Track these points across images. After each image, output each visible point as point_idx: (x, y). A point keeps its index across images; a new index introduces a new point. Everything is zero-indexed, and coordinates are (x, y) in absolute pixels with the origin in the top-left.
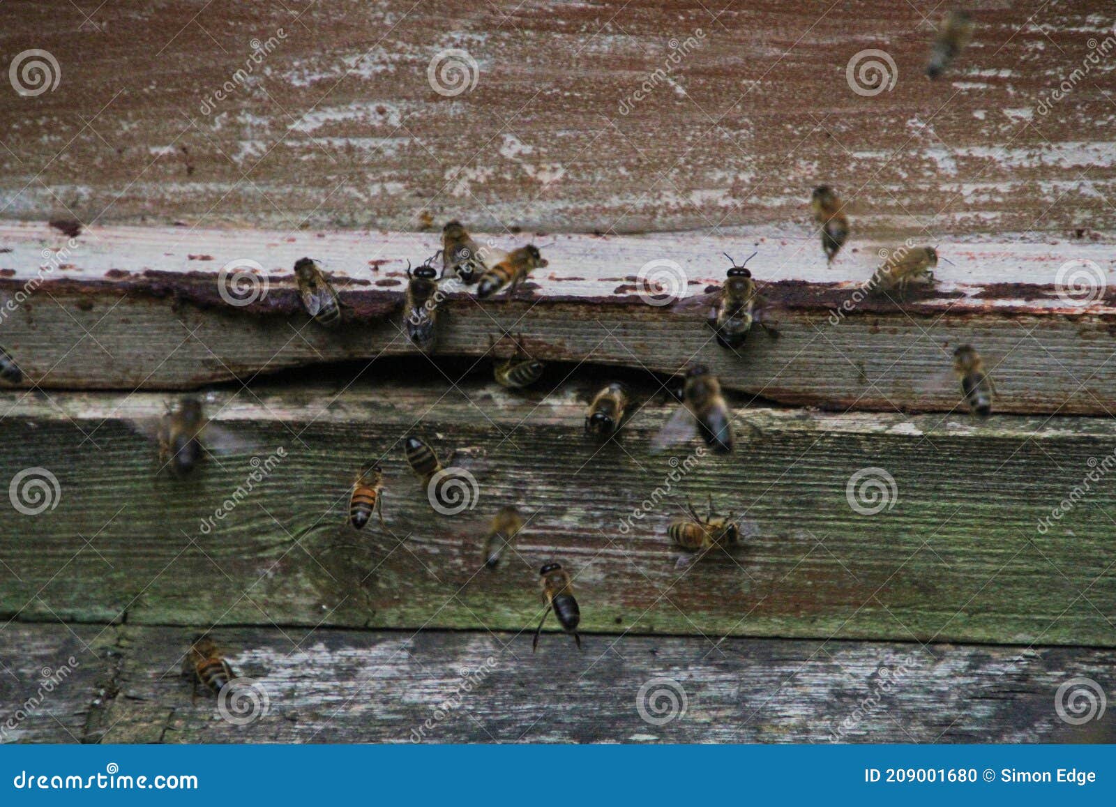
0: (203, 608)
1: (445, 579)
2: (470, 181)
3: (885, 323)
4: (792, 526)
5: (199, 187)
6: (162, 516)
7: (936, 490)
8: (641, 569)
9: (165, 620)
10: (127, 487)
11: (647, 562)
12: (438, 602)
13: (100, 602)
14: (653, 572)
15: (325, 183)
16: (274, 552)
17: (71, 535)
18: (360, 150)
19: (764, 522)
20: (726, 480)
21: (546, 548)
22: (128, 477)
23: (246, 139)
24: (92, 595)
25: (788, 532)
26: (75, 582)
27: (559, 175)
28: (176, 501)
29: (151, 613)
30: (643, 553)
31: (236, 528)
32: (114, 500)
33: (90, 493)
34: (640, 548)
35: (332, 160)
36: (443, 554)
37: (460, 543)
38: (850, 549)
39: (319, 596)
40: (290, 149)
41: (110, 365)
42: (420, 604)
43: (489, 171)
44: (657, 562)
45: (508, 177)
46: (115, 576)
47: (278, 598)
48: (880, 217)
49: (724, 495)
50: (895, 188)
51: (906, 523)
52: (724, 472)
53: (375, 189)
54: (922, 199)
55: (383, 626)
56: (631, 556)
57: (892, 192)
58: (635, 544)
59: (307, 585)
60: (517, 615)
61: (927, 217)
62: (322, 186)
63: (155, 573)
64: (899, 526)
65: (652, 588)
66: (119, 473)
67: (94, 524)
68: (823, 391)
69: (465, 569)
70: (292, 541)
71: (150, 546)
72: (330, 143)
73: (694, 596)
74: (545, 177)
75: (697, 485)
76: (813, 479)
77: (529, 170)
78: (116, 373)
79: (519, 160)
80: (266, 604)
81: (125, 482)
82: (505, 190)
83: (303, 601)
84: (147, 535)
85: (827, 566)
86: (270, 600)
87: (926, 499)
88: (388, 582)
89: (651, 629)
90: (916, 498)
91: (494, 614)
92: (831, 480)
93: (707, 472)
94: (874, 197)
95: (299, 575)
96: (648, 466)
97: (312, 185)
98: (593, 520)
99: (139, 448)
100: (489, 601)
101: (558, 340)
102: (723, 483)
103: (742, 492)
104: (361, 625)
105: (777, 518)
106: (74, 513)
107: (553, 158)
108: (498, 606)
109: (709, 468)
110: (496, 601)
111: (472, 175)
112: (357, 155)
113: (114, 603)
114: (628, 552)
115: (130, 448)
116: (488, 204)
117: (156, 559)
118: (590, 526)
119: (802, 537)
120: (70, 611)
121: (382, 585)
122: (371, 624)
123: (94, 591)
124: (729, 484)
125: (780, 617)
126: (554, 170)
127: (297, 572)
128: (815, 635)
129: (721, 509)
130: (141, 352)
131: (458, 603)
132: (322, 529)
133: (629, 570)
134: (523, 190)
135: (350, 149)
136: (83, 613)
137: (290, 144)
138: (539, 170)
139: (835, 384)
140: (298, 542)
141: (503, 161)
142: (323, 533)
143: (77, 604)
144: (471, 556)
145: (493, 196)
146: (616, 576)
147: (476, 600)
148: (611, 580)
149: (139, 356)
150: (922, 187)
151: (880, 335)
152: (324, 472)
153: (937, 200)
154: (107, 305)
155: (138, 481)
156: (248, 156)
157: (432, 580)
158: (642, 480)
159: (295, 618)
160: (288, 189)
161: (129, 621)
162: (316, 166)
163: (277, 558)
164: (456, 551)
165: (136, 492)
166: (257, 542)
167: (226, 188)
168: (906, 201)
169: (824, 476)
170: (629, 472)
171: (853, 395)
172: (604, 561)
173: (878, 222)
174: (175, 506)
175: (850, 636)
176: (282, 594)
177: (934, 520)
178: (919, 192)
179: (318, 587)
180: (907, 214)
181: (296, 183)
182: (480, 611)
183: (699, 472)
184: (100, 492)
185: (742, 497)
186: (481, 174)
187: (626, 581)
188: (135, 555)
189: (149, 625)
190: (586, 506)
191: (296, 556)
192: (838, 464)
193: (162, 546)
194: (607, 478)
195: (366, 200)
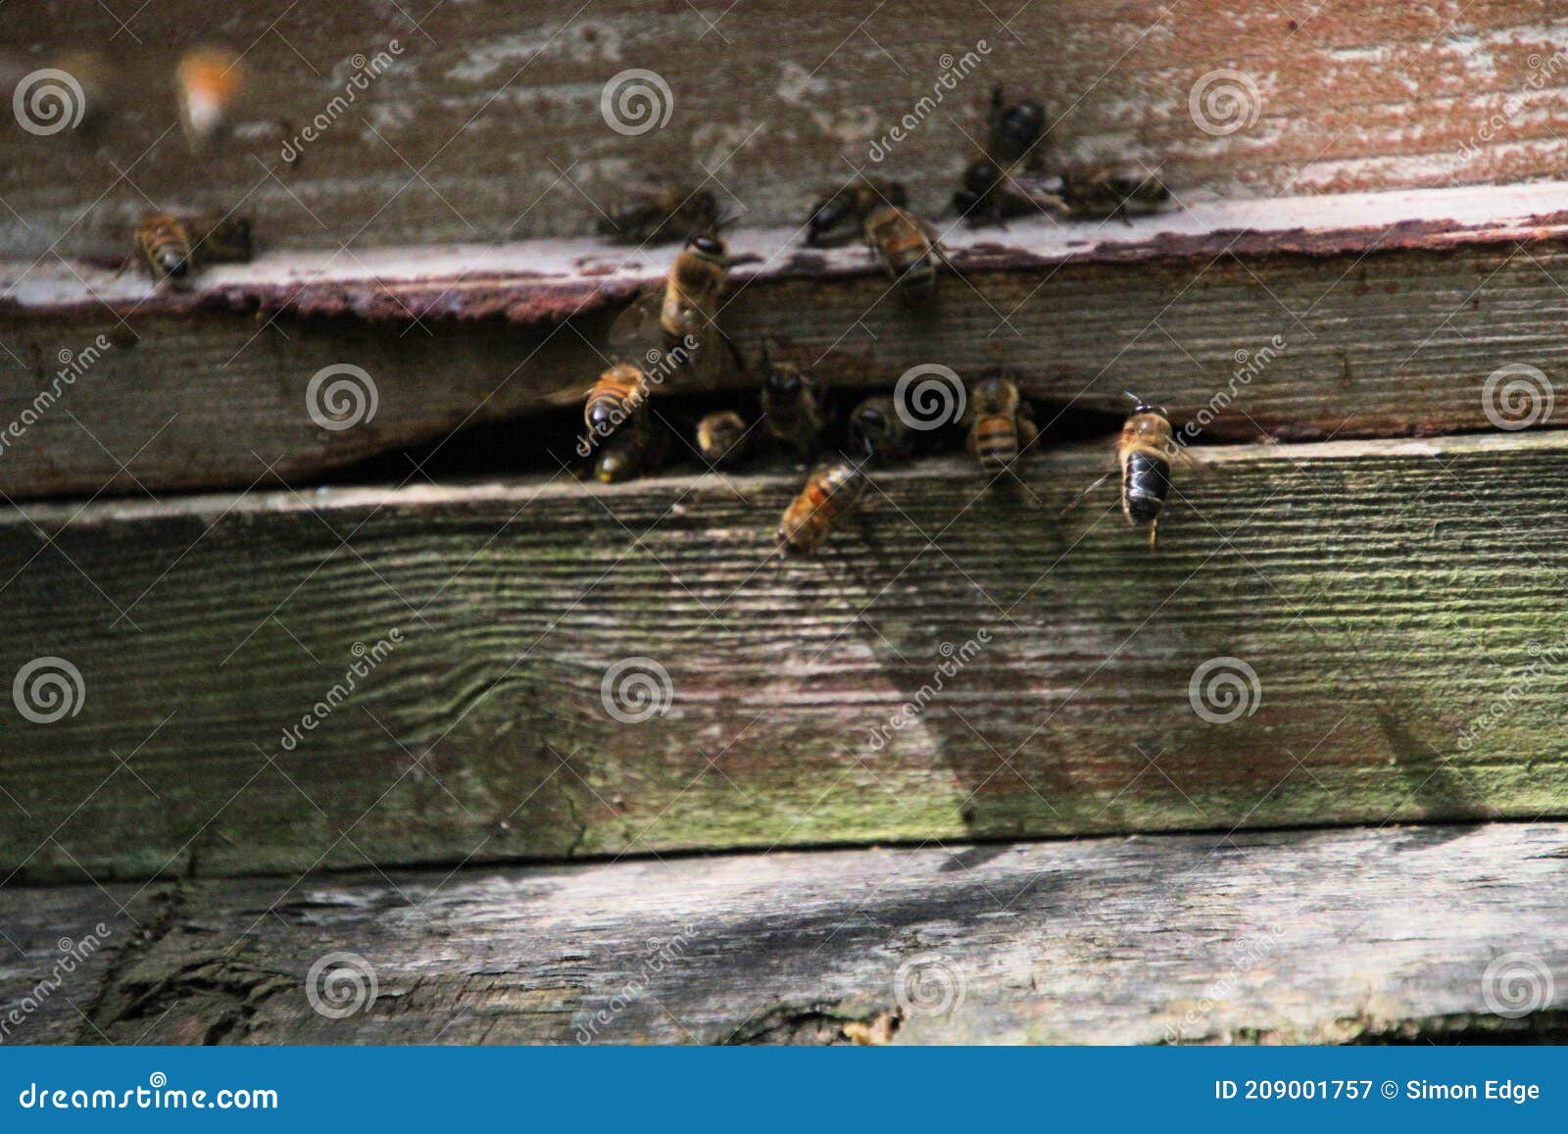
0: (313, 841)
1: (693, 764)
2: (732, 148)
3: (1378, 273)
4: (1238, 630)
5: (311, 189)
6: (249, 682)
7: (1466, 549)
8: (1002, 724)
9: (255, 865)
10: (192, 634)
11: (1010, 710)
12: (685, 806)
13: (154, 841)
14: (1022, 727)
15: (504, 169)
16: (424, 736)
17: (105, 726)
18: (559, 106)
19: (1195, 625)
20: (1130, 555)
21: (853, 696)
22: (194, 617)
23: (380, 101)
24: (141, 831)
25: (1233, 639)
26: (114, 810)
27: (869, 128)
28: (271, 655)
29: (233, 855)
30: (1003, 694)
31: (363, 697)
32: (172, 658)
33: (134, 649)
34: (998, 686)
35: (516, 128)
36: (689, 718)
37: (715, 696)
38: (1334, 664)
39: (496, 806)
40: (451, 113)
41: (166, 446)
42: (655, 810)
43: (761, 128)
44: (1027, 710)
45: (790, 135)
46: (177, 794)
47: (431, 815)
48: (1377, 163)
49: (1128, 583)
50: (1399, 110)
51: (1419, 612)
52: (1127, 542)
53: (585, 173)
54: (1442, 126)
55: (597, 851)
56: (984, 701)
57: (1395, 117)
58: (992, 680)
59: (479, 790)
60: (808, 819)
61: (1452, 158)
62: (500, 174)
63: (236, 785)
64: (1407, 617)
65: (1019, 755)
66: (180, 612)
67: (143, 703)
68: (1283, 407)
69: (724, 745)
70: (452, 715)
71: (231, 736)
72: (512, 98)
73: (1086, 765)
74: (848, 133)
75: (1086, 569)
76: (1268, 545)
77: (823, 120)
78: (176, 460)
79: (807, 104)
80: (414, 827)
81: (190, 625)
82: (784, 159)
83: (472, 817)
84: (225, 718)
85: (1295, 696)
86: (420, 819)
87: (1451, 565)
88: (604, 776)
89: (1021, 826)
90: (1433, 566)
91: (774, 820)
92: (1297, 544)
93: (1103, 544)
94: (1366, 127)
95: (465, 773)
96: (1007, 540)
97: (487, 172)
98: (925, 641)
99: (210, 565)
100: (765, 796)
101: (864, 347)
102: (1127, 562)
103: (1157, 575)
104: (564, 853)
105: (1214, 618)
106: (112, 686)
107: (860, 97)
108: (779, 806)
109: (1104, 537)
110: (775, 797)
111: (733, 135)
112: (554, 114)
113: (177, 839)
114: (979, 695)
115: (195, 566)
116: (761, 184)
117: (239, 760)
118: (920, 652)
119: (1254, 647)
120: (105, 861)
121: (596, 782)
122: (579, 851)
123: (142, 822)
124: (1138, 562)
125: (1224, 793)
126: (862, 119)
127: (461, 767)
128: (1283, 820)
129: (1125, 608)
130: (215, 418)
131: (715, 803)
132: (499, 689)
133: (982, 726)
134: (815, 157)
135: (542, 106)
136: (126, 862)
137: (451, 103)
138: (839, 120)
139: (1304, 392)
140: (463, 715)
141: (781, 106)
142: (502, 696)
143: (119, 848)
144: (733, 718)
145: (769, 171)
146: (962, 739)
147: (744, 798)
148: (954, 747)
149: (210, 424)
150: (1441, 104)
151: (1368, 298)
152: (501, 587)
153: (1464, 125)
154: (159, 335)
155: (209, 624)
156: (385, 130)
157: (671, 766)
158: (999, 565)
159: (460, 849)
160: (448, 183)
161: (200, 871)
162: (491, 139)
163: (428, 744)
164: (709, 711)
165: (206, 642)
166: (397, 718)
167: (352, 187)
168: (1417, 132)
169: (1286, 537)
170: (975, 553)
171: (1333, 411)
172: (941, 713)
173: (1374, 171)
174: (267, 663)
175: (1336, 818)
176: (438, 808)
177: (1463, 603)
178: (1436, 112)
179: (493, 790)
180: (1420, 153)
181: (460, 171)
182: (749, 817)
183: (1089, 545)
184: (151, 647)
185: (1157, 585)
186: (747, 134)
187: (978, 746)
188: (210, 754)
189: (230, 877)
190: (913, 618)
191: (459, 739)
192: (1306, 516)
193: (247, 736)
194: (946, 566)
195: (569, 192)
